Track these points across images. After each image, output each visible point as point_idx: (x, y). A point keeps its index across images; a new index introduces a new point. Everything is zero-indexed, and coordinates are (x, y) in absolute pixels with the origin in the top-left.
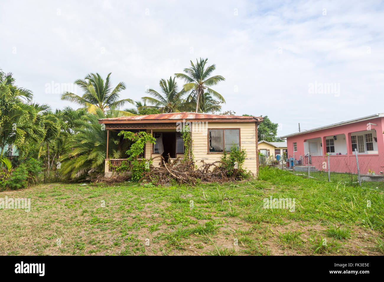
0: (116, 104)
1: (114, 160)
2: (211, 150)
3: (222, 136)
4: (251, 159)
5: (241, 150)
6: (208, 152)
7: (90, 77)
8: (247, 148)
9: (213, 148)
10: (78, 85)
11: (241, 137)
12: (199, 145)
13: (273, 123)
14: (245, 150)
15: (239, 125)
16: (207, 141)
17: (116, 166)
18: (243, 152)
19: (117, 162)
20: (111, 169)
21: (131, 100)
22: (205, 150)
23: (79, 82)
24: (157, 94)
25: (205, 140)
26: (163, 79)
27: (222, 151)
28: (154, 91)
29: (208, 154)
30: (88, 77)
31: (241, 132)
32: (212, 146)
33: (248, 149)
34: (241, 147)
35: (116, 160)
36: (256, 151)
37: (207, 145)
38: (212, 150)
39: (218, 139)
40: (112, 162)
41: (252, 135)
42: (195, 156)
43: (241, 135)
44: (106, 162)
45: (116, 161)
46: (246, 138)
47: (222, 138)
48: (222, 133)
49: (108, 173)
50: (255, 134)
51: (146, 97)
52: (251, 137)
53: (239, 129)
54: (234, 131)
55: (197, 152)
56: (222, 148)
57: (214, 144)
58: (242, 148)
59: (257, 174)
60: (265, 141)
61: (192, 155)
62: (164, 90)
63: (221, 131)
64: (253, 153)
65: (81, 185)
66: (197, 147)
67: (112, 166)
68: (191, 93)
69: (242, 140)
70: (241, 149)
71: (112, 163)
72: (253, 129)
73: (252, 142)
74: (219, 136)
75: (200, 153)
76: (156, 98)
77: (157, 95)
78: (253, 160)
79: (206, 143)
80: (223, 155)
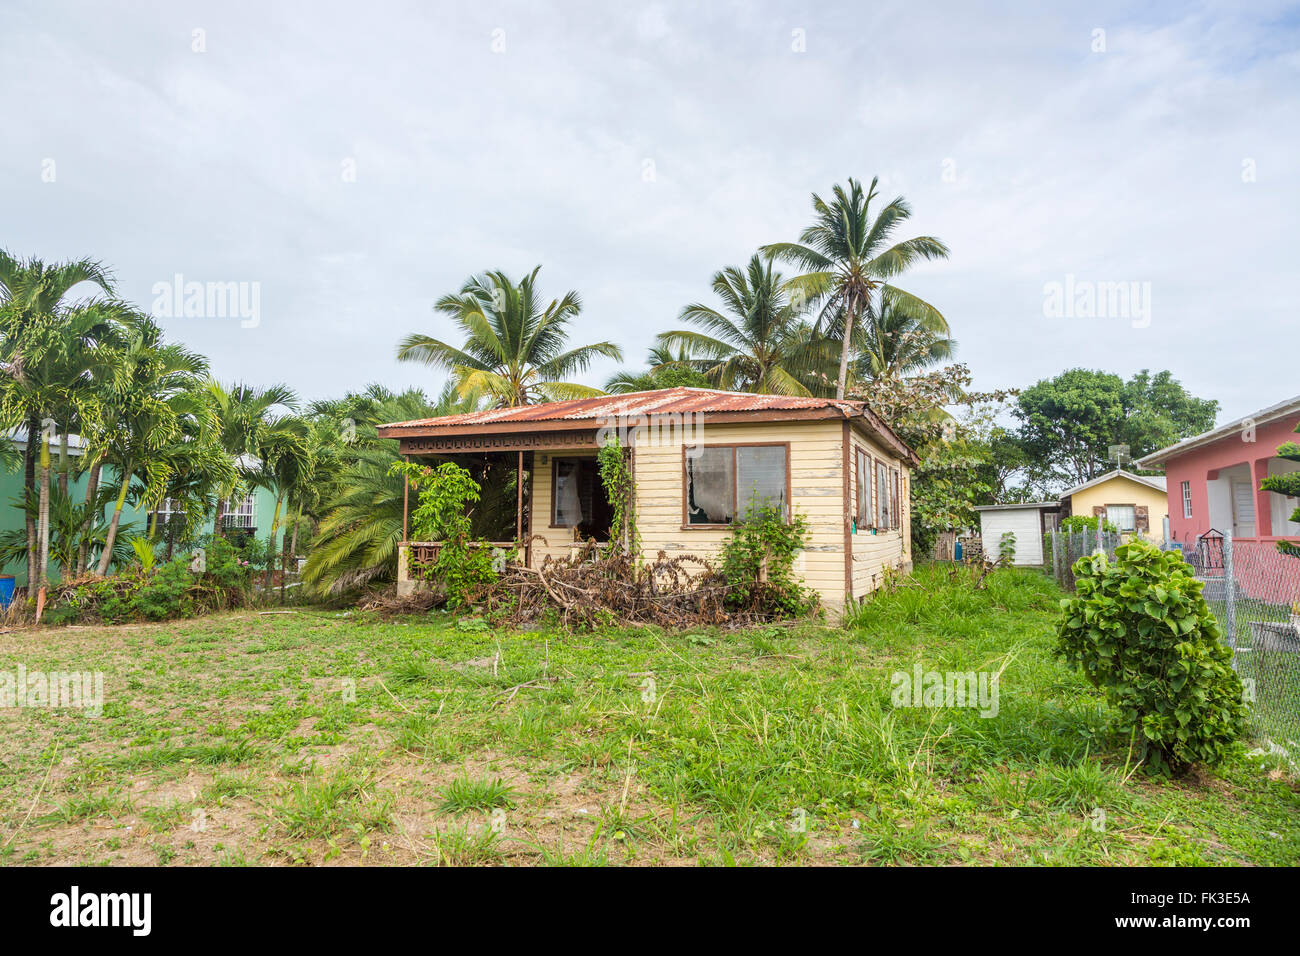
0: (564, 363)
1: (421, 544)
2: (694, 519)
3: (728, 470)
4: (825, 548)
5: (793, 518)
6: (684, 522)
7: (478, 285)
8: (814, 511)
9: (701, 510)
10: (447, 313)
11: (793, 472)
12: (655, 502)
13: (1197, 400)
14: (805, 516)
15: (783, 430)
16: (681, 486)
17: (425, 566)
18: (798, 524)
19: (431, 552)
20: (414, 571)
21: (611, 346)
22: (674, 519)
23: (447, 305)
24: (713, 318)
25: (673, 484)
26: (732, 265)
27: (728, 520)
28: (707, 309)
29: (683, 529)
30: (471, 287)
31: (793, 455)
32: (696, 504)
33: (816, 516)
34: (793, 508)
35: (426, 544)
36: (845, 521)
37: (681, 500)
38: (699, 517)
39: (714, 479)
40: (415, 551)
41: (832, 464)
42: (644, 536)
43: (793, 465)
44: (402, 550)
45: (427, 547)
46: (810, 475)
47: (729, 478)
48: (728, 460)
49: (406, 586)
50: (841, 462)
51: (673, 333)
52: (827, 472)
53: (786, 445)
54: (770, 451)
55: (650, 524)
56: (726, 512)
57: (703, 497)
58: (793, 512)
59: (846, 601)
60: (1123, 473)
61: (636, 534)
62: (734, 302)
63: (725, 453)
64: (832, 529)
65: (338, 615)
66: (651, 506)
67: (416, 563)
68: (827, 306)
69: (794, 483)
70: (790, 516)
71: (416, 554)
72: (833, 445)
73: (828, 492)
74: (718, 470)
75: (660, 528)
76: (714, 333)
77: (715, 323)
78: (834, 551)
79: (679, 493)
80: (730, 535)
